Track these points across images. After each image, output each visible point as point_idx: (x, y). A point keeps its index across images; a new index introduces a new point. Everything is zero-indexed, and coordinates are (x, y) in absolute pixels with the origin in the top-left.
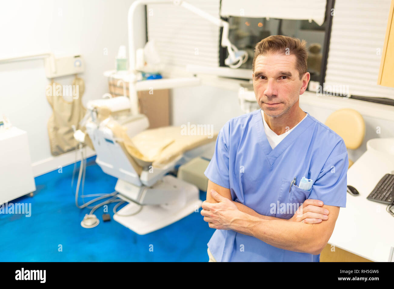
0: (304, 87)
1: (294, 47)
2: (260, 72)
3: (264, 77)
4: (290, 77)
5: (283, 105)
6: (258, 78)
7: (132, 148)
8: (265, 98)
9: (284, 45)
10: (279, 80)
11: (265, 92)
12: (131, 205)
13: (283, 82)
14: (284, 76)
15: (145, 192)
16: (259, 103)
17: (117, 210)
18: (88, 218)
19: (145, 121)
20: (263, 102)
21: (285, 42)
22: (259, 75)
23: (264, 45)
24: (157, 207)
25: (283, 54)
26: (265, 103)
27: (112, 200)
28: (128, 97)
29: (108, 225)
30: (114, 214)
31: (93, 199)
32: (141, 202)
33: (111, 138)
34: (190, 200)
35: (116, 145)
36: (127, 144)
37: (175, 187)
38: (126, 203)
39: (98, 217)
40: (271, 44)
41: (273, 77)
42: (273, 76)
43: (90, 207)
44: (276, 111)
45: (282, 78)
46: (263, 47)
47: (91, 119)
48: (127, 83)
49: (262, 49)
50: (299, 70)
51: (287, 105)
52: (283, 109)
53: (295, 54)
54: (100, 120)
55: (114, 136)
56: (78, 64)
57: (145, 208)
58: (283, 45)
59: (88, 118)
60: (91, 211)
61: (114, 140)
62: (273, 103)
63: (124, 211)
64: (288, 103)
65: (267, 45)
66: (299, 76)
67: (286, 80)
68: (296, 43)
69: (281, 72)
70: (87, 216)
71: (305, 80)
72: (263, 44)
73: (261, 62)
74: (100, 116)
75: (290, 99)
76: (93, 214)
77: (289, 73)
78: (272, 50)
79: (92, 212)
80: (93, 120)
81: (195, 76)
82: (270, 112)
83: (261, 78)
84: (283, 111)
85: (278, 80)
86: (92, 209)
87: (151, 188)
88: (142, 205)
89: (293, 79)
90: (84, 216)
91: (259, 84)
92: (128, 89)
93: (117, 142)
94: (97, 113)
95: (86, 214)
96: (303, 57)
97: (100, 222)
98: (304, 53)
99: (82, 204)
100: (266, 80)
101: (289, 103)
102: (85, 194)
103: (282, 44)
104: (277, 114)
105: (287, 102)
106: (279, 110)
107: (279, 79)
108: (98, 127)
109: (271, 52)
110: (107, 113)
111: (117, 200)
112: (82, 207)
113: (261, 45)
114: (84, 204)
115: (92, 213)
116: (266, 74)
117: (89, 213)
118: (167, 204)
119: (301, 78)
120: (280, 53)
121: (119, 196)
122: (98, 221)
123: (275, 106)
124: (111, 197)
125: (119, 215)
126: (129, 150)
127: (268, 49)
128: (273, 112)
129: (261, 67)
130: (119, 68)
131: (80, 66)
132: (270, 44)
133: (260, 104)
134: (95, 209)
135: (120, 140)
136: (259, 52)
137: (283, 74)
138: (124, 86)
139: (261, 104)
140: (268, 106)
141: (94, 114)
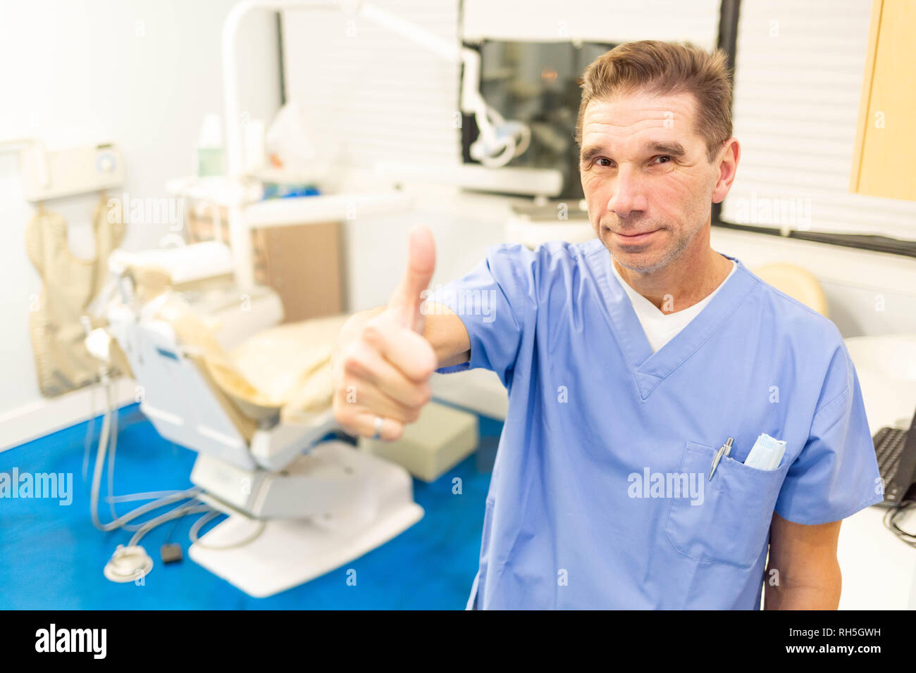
0: (725, 179)
1: (690, 71)
2: (595, 148)
3: (608, 162)
4: (679, 158)
5: (663, 236)
6: (593, 163)
7: (225, 370)
8: (611, 220)
9: (659, 68)
10: (650, 168)
11: (612, 204)
12: (236, 521)
13: (660, 170)
14: (663, 155)
15: (267, 485)
16: (598, 232)
17: (200, 534)
18: (125, 556)
19: (272, 305)
20: (607, 229)
21: (662, 58)
22: (593, 156)
23: (604, 71)
24: (304, 523)
25: (657, 93)
26: (615, 232)
27: (189, 508)
28: (227, 242)
29: (174, 571)
30: (190, 544)
31: (139, 506)
32: (257, 510)
33: (170, 346)
34: (386, 505)
35: (185, 364)
36: (212, 361)
37: (349, 471)
38: (221, 517)
39: (150, 552)
40: (623, 67)
41: (630, 160)
42: (630, 157)
43: (132, 528)
44: (645, 255)
45: (658, 161)
46: (600, 76)
47: (118, 299)
48: (224, 209)
49: (598, 83)
50: (706, 137)
51: (677, 233)
52: (665, 247)
53: (691, 92)
54: (143, 301)
55: (179, 341)
56: (106, 164)
57: (272, 527)
58: (656, 70)
59: (112, 297)
60: (131, 537)
61: (178, 351)
62: (636, 232)
63: (216, 535)
64: (678, 229)
65: (611, 70)
66: (707, 154)
67: (668, 166)
68: (696, 58)
69: (654, 143)
70: (120, 550)
71: (726, 160)
72: (601, 67)
73: (597, 116)
74: (140, 289)
75: (684, 218)
76: (138, 544)
77: (677, 146)
78: (627, 85)
79: (135, 539)
80: (125, 301)
81: (398, 187)
82: (627, 257)
83: (599, 162)
84: (664, 252)
85: (646, 169)
86: (134, 533)
87: (284, 473)
88: (264, 520)
89: (687, 164)
90: (114, 550)
91: (596, 178)
92: (225, 224)
93: (186, 355)
94: (135, 284)
95: (118, 544)
96: (717, 100)
97: (154, 565)
98: (720, 88)
99: (111, 520)
100: (614, 169)
101: (681, 230)
102: (116, 493)
103: (652, 65)
104: (648, 263)
105: (677, 226)
106: (655, 249)
107: (649, 165)
108: (138, 319)
109: (624, 91)
110: (159, 282)
111: (201, 509)
112: (111, 526)
113: (596, 71)
114: (116, 519)
115: (137, 541)
116: (613, 152)
117: (126, 544)
118: (327, 517)
119: (712, 159)
120: (650, 92)
121: (203, 498)
122: (149, 563)
123: (641, 240)
124: (187, 500)
125: (204, 547)
126: (219, 378)
127: (615, 81)
128: (639, 258)
129: (596, 132)
130: (203, 171)
131: (112, 169)
132: (620, 68)
133: (601, 235)
134: (144, 530)
135: (194, 350)
136: (591, 90)
137: (659, 148)
138: (217, 216)
139: (605, 234)
140: (621, 240)
141: (127, 284)
